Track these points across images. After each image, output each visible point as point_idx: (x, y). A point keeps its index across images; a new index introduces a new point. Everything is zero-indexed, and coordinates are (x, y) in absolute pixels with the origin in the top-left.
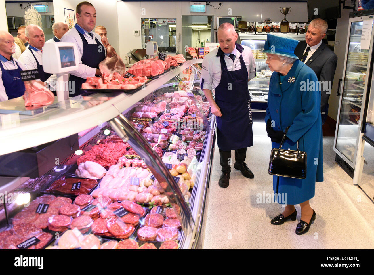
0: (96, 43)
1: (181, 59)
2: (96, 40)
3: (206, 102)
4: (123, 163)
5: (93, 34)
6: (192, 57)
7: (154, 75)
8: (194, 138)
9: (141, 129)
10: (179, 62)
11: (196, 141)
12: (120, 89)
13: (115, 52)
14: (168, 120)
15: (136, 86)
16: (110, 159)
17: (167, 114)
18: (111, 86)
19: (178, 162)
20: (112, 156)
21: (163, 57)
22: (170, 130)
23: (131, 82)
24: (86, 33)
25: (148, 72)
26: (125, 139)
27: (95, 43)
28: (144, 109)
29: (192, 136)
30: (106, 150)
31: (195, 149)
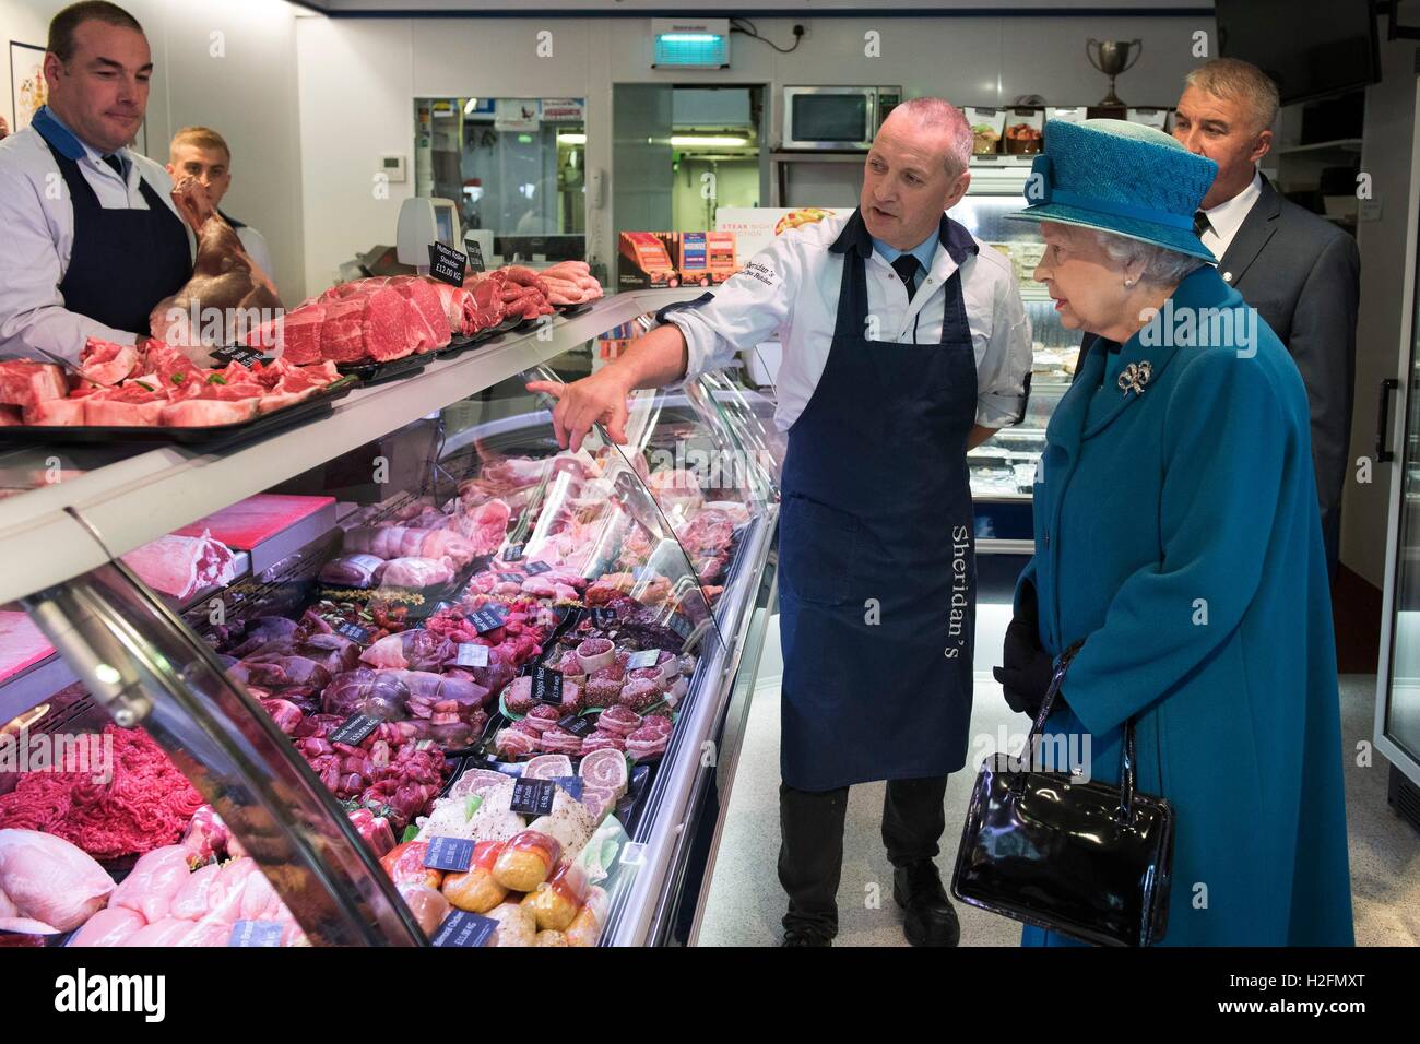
0: (145, 207)
1: (574, 285)
2: (145, 188)
3: (721, 503)
4: (213, 834)
5: (130, 163)
6: (646, 277)
7: (384, 359)
8: (627, 693)
9: (351, 647)
10: (565, 301)
11: (635, 706)
12: (154, 424)
13: (243, 250)
14: (507, 599)
15: (243, 408)
16: (149, 816)
17: (506, 566)
18: (101, 409)
19: (514, 825)
20: (163, 795)
21: (455, 265)
22: (508, 648)
23: (219, 389)
24: (93, 157)
25: (351, 340)
26: (123, 707)
27: (140, 203)
28: (388, 543)
29: (619, 679)
30: (135, 762)
31: (624, 750)
